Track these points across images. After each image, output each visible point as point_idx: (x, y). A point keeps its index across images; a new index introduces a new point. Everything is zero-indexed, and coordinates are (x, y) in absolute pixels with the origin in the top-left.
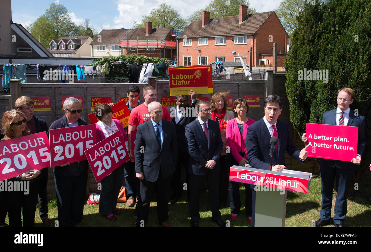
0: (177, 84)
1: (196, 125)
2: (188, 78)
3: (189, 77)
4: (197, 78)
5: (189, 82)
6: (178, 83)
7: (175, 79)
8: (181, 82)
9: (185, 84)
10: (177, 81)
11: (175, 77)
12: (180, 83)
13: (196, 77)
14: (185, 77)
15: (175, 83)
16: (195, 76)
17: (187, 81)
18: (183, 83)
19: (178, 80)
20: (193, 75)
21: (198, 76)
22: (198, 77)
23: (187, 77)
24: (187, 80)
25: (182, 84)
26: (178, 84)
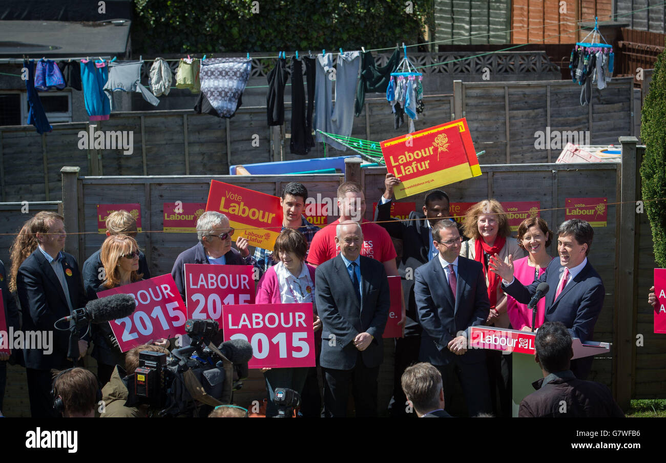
0: (404, 174)
1: (433, 269)
2: (424, 155)
3: (425, 153)
4: (442, 151)
5: (427, 162)
6: (405, 170)
7: (397, 164)
8: (412, 168)
9: (420, 169)
10: (402, 167)
11: (396, 160)
12: (410, 170)
13: (439, 150)
14: (418, 155)
15: (399, 172)
16: (437, 148)
17: (423, 163)
18: (417, 167)
19: (405, 164)
20: (433, 147)
21: (442, 146)
22: (442, 149)
23: (420, 154)
24: (423, 159)
25: (415, 171)
26: (407, 172)
